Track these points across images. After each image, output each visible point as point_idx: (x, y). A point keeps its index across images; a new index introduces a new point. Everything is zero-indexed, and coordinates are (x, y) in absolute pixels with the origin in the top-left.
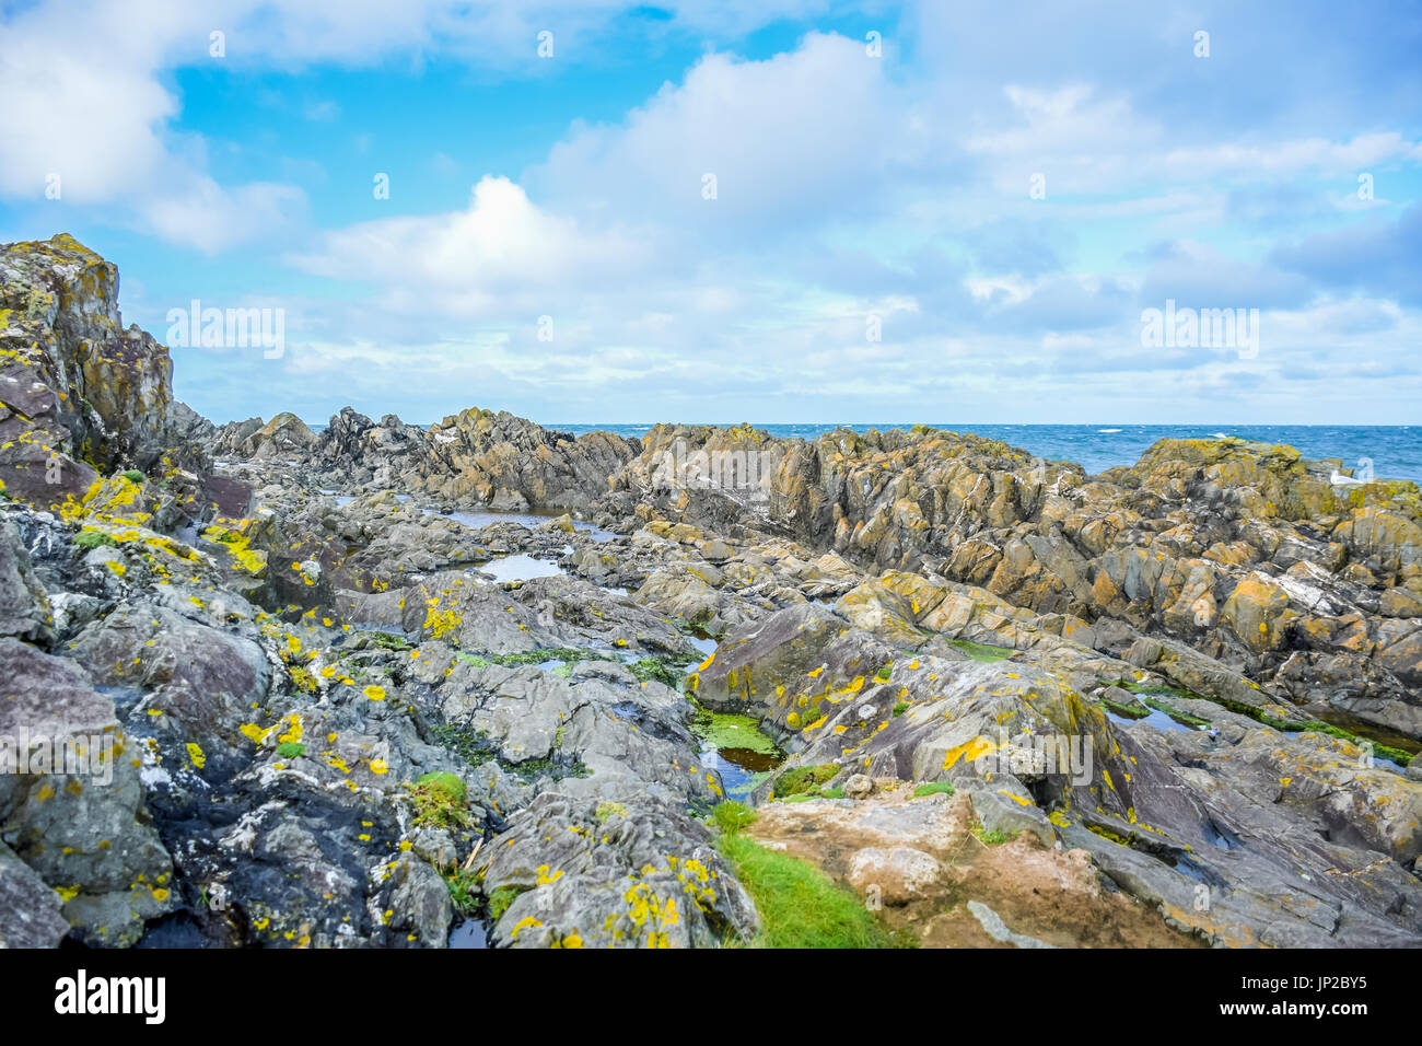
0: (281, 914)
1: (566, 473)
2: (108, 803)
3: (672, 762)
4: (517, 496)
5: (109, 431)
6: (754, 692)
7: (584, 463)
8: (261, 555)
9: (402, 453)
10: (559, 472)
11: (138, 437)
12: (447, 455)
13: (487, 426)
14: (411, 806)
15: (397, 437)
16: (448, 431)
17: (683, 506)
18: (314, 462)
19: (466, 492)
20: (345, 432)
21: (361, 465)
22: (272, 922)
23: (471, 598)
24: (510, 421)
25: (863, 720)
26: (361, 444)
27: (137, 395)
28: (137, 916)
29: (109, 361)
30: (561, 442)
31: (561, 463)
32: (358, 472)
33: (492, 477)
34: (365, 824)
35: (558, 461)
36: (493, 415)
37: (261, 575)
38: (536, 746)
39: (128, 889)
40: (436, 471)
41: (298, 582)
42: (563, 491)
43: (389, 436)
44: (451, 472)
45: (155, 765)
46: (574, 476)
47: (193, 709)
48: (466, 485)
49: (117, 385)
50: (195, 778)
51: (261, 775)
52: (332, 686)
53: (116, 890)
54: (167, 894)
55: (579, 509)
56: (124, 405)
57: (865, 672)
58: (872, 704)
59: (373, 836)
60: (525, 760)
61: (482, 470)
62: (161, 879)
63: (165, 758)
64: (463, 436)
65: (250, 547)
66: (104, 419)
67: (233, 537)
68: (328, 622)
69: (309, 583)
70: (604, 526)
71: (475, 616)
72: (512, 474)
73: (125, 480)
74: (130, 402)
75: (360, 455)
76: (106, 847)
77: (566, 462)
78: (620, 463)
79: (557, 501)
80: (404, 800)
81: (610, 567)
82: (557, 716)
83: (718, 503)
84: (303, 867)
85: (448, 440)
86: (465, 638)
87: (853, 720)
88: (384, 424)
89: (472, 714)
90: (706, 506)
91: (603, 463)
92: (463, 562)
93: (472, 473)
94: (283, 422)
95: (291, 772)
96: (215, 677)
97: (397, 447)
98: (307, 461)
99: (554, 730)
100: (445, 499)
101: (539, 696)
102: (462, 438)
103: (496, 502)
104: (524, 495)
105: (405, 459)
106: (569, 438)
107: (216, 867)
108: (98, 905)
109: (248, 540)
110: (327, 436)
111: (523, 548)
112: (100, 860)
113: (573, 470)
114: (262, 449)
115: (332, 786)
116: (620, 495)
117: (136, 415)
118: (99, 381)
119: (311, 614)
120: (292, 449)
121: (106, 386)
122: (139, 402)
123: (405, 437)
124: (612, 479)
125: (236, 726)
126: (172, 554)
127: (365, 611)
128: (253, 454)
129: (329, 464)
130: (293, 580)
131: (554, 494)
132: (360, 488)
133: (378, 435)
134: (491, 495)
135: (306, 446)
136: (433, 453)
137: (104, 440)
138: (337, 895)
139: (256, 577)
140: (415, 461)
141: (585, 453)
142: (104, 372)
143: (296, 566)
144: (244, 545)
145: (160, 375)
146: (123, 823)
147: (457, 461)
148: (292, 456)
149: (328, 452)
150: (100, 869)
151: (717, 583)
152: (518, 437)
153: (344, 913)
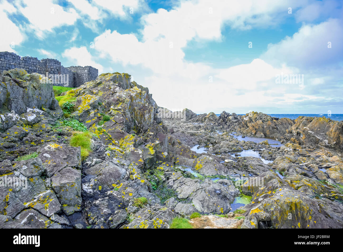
0: (92, 214)
1: (275, 128)
2: (72, 193)
3: (214, 204)
4: (262, 134)
5: (139, 124)
6: (254, 191)
7: (280, 126)
8: (154, 151)
9: (236, 122)
10: (273, 128)
11: (144, 126)
12: (246, 123)
13: (256, 116)
14: (133, 202)
15: (235, 118)
16: (247, 117)
17: (304, 139)
18: (216, 124)
19: (249, 132)
20: (223, 117)
21: (226, 125)
22: (91, 215)
23: (207, 162)
24: (262, 115)
25: (259, 201)
26: (227, 120)
27: (144, 117)
28: (74, 210)
29: (139, 111)
30: (274, 120)
31: (274, 126)
32: (226, 126)
33: (256, 129)
34: (121, 204)
35: (273, 125)
36: (258, 113)
37: (153, 155)
38: (185, 196)
39: (74, 206)
40: (243, 127)
41: (162, 157)
42: (274, 133)
43: (233, 118)
44: (247, 127)
45: (91, 189)
46: (277, 129)
47: (103, 180)
48: (249, 131)
49: (140, 116)
50: (98, 192)
51: (108, 193)
52: (136, 179)
53: (73, 206)
54: (80, 208)
55: (277, 138)
56: (141, 119)
57: (271, 190)
58: (262, 198)
59: (121, 206)
60: (181, 198)
61: (253, 127)
62: (79, 206)
63: (93, 188)
64: (250, 118)
65: (153, 149)
66: (138, 122)
67: (151, 147)
68: (167, 165)
69: (164, 157)
70: (282, 143)
71: (206, 166)
72: (261, 128)
73: (132, 136)
74: (143, 119)
75: (227, 122)
76: (71, 200)
77: (275, 126)
78: (290, 126)
79: (273, 135)
80: (132, 201)
81: (271, 155)
82: (193, 190)
83: (314, 138)
84: (101, 208)
85: (246, 119)
86: (201, 171)
87: (257, 201)
88: (232, 115)
89: (177, 188)
90: (310, 139)
91: (286, 126)
92: (235, 151)
93: (251, 128)
94: (211, 114)
95: (113, 193)
96: (112, 175)
97: (235, 121)
98: (215, 124)
99: (191, 193)
100: (244, 134)
101: (192, 186)
102: (250, 119)
103: (257, 135)
104: (264, 134)
105: (236, 124)
106: (277, 119)
107: (90, 206)
108: (69, 208)
109: (153, 148)
110: (220, 118)
111: (252, 148)
112: (71, 201)
113: (277, 128)
114: (206, 120)
115: (119, 196)
116: (288, 135)
117: (144, 121)
118: (137, 115)
119: (164, 163)
120: (213, 121)
121: (138, 116)
122: (145, 119)
123: (237, 118)
124: (287, 130)
125: (112, 184)
126: (120, 152)
127: (187, 162)
128: (204, 122)
129: (219, 125)
130: (161, 156)
131: (272, 134)
132: (225, 130)
133: (230, 117)
134: (256, 133)
135: (216, 120)
136: (243, 122)
137: (138, 126)
138: (104, 213)
139: (152, 155)
140: (239, 124)
141: (281, 123)
142: (138, 113)
143: (163, 153)
144: (152, 149)
145: (150, 113)
146: (74, 196)
147: (248, 124)
148: (212, 122)
149: (220, 122)
150: (71, 203)
151: (294, 161)
152: (264, 119)
153: (103, 217)
